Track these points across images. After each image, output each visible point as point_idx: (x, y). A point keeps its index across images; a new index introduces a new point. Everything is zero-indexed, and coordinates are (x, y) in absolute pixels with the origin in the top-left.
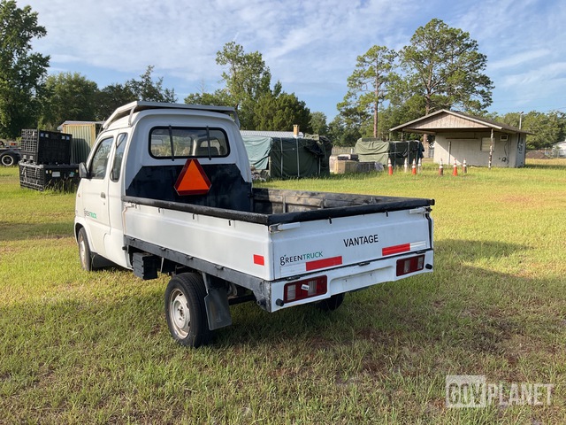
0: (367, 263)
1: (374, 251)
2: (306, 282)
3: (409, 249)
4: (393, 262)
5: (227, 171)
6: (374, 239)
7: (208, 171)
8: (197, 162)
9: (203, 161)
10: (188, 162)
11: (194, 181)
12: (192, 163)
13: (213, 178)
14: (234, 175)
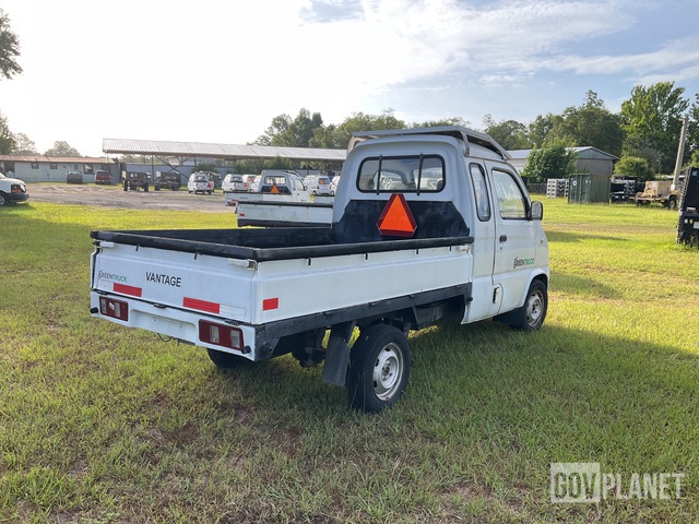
0: (164, 307)
1: (174, 297)
2: (113, 301)
3: (218, 312)
4: (195, 319)
5: (440, 211)
6: (177, 282)
7: (415, 209)
8: (402, 198)
9: (409, 197)
10: (393, 198)
11: (397, 219)
12: (397, 197)
13: (421, 219)
14: (448, 217)
